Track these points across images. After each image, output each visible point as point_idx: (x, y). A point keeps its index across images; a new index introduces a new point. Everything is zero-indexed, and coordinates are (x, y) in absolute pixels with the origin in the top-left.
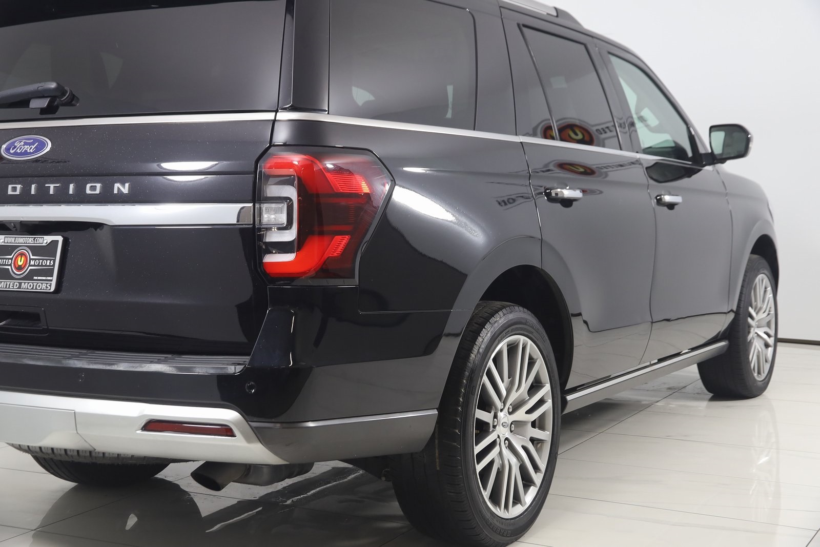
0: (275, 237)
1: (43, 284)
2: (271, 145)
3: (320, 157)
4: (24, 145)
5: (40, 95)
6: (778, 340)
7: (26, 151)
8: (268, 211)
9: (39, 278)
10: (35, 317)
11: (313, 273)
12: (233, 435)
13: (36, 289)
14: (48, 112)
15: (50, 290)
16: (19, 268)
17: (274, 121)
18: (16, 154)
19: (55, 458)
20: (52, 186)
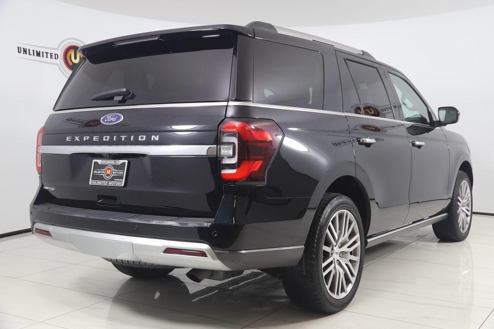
0: (226, 161)
1: (119, 183)
2: (226, 117)
3: (249, 123)
4: (111, 118)
5: (118, 94)
6: (473, 213)
7: (112, 120)
8: (224, 149)
9: (117, 180)
10: (115, 198)
11: (245, 179)
12: (206, 256)
13: (115, 185)
14: (122, 102)
15: (122, 185)
16: (108, 175)
17: (227, 106)
18: (107, 122)
19: (123, 265)
20: (123, 137)
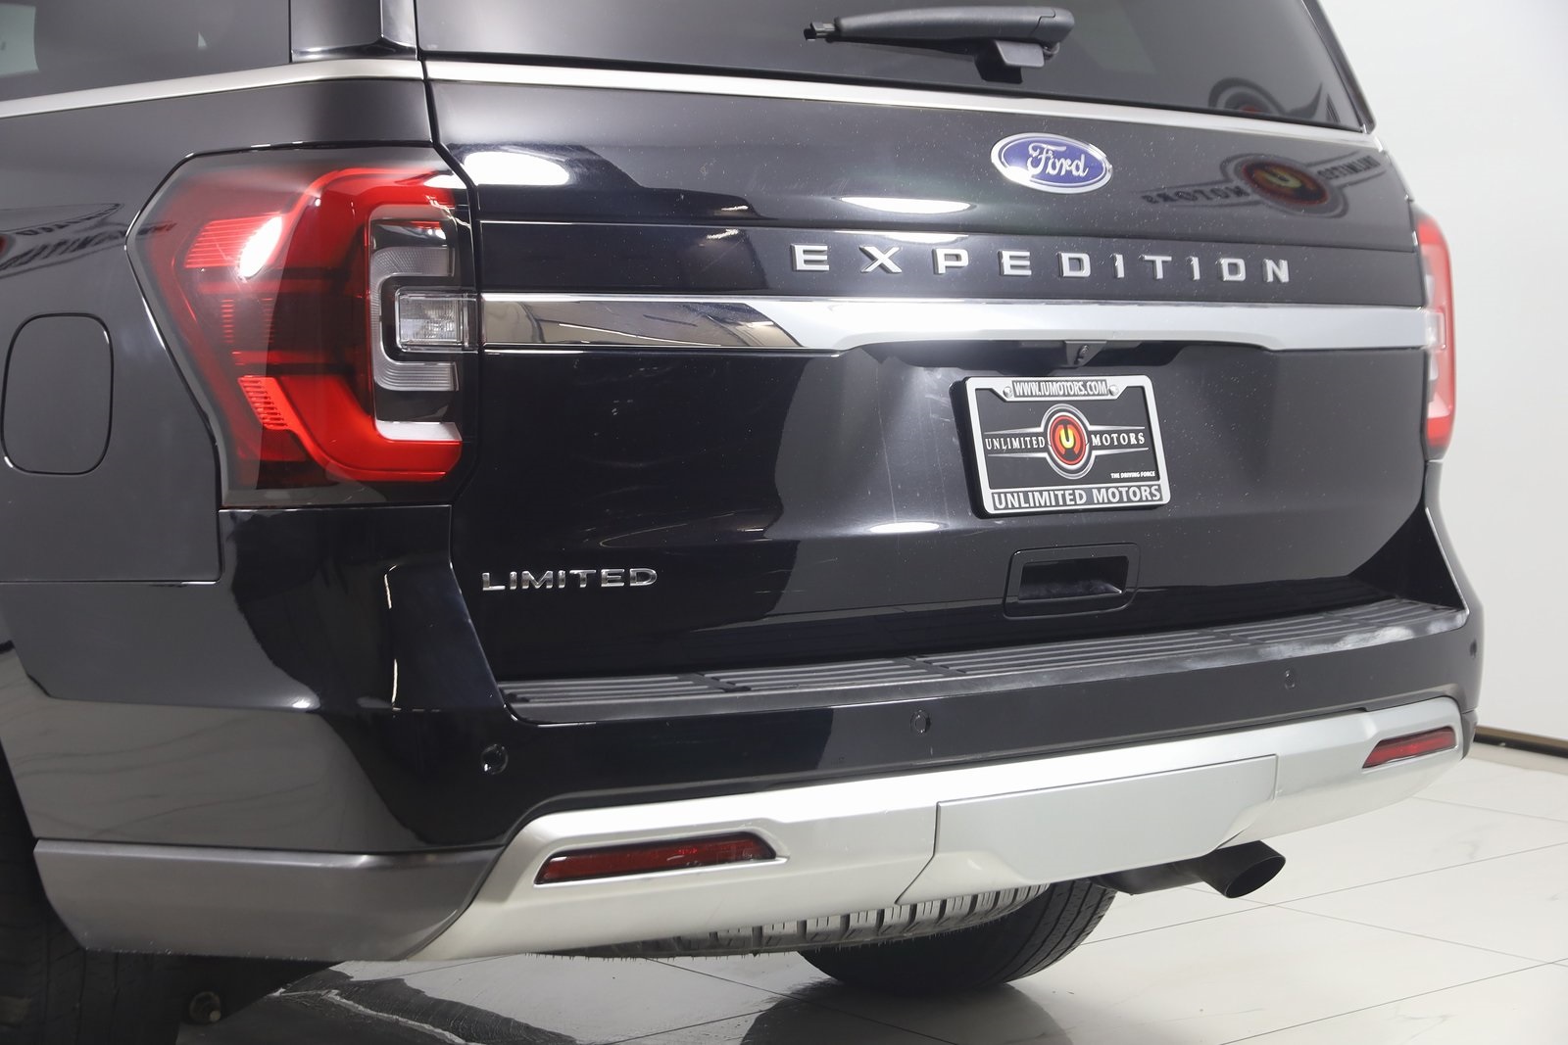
1: (1143, 488)
9: (1125, 475)
10: (1113, 569)
12: (1454, 745)
15: (1161, 499)
20: (1159, 260)
